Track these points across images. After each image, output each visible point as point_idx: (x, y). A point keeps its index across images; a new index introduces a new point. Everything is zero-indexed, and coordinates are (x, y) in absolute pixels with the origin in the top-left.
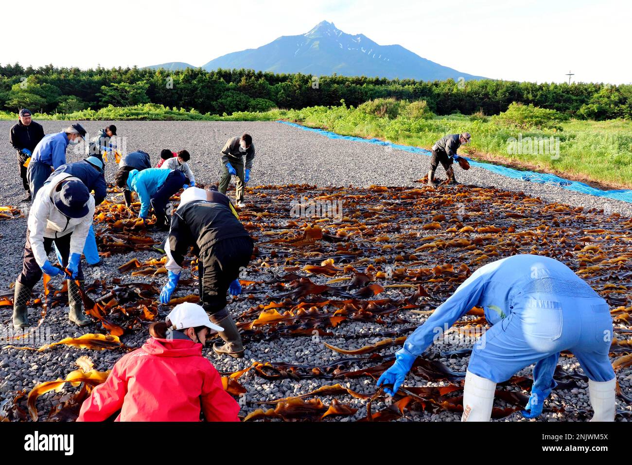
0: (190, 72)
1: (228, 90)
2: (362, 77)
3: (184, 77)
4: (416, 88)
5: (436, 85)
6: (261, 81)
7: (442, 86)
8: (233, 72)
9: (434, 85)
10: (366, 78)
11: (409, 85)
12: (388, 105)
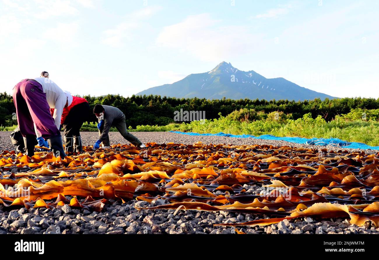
0: (110, 98)
1: (139, 110)
2: (246, 100)
3: (104, 101)
4: (288, 106)
5: (306, 103)
6: (164, 103)
7: (310, 104)
8: (144, 97)
9: (304, 103)
10: (248, 100)
11: (283, 104)
12: (251, 113)
